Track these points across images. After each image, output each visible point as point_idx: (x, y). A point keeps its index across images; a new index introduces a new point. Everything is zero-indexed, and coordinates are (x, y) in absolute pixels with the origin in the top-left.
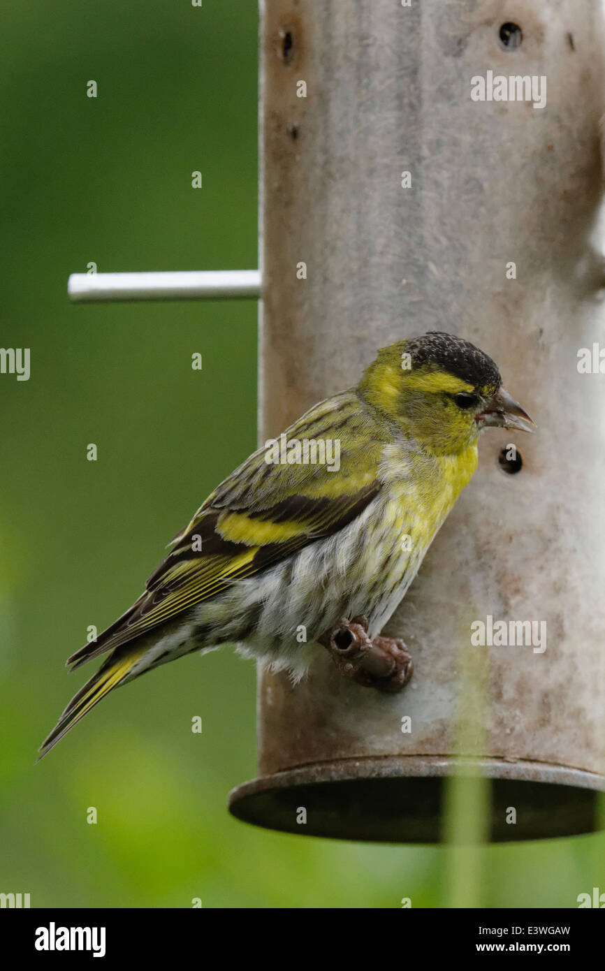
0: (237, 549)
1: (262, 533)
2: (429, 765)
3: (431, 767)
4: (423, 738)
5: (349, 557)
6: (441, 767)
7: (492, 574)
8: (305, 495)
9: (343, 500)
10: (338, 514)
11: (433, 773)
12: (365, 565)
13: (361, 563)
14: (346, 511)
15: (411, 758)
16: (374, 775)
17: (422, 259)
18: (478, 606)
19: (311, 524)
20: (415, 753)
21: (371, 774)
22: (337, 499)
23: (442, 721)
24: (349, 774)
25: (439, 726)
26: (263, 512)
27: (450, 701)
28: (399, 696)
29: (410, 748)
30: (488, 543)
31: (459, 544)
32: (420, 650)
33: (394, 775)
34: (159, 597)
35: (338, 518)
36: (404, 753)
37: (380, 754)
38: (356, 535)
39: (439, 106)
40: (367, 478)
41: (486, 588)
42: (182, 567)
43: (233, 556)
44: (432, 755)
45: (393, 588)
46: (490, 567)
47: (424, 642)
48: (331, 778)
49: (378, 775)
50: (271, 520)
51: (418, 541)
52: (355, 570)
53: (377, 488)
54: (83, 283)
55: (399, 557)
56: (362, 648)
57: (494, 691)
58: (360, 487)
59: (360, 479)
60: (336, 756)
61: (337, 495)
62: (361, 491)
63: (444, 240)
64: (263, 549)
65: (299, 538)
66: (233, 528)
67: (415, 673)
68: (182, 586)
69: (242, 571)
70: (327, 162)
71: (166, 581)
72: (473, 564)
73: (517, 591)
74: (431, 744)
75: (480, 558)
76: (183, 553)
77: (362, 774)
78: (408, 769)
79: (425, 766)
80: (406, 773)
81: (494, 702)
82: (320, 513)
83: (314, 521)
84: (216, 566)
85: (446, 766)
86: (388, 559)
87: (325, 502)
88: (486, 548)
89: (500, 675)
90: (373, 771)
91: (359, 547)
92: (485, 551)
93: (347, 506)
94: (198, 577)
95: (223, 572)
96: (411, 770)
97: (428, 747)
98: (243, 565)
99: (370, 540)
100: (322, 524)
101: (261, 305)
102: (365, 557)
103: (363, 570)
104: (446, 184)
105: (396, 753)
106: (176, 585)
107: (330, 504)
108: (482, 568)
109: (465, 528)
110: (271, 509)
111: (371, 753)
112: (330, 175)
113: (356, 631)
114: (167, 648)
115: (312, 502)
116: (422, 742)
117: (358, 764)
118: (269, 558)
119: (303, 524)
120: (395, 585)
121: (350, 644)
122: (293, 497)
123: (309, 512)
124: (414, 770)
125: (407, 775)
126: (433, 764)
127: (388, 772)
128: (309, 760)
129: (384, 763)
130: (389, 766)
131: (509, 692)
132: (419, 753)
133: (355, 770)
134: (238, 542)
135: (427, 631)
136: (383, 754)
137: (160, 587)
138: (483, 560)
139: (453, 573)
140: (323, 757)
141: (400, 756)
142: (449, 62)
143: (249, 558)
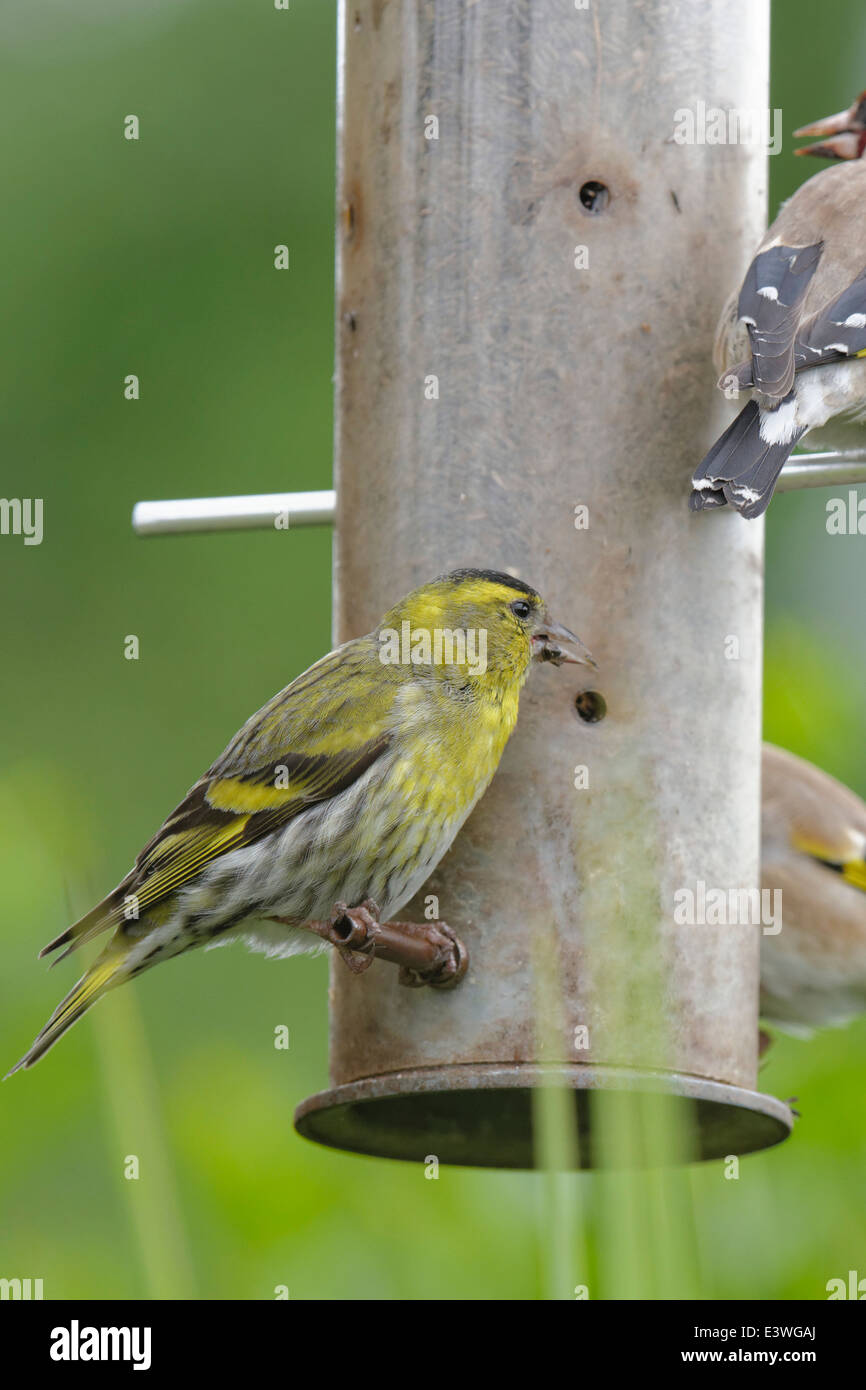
0: (226, 818)
1: (251, 799)
2: (478, 1074)
3: (481, 1077)
4: (481, 1042)
5: (339, 825)
6: (493, 1077)
7: (565, 843)
8: (300, 752)
9: (341, 758)
10: (338, 773)
11: (484, 1085)
12: (360, 835)
13: (353, 835)
14: (348, 769)
15: (466, 1068)
16: (417, 1089)
17: (484, 468)
18: (548, 882)
19: (307, 785)
20: (471, 1061)
21: (414, 1087)
22: (336, 757)
23: (503, 1022)
24: (391, 1089)
25: (500, 1028)
26: (254, 774)
27: (514, 997)
28: (454, 992)
29: (466, 1055)
30: (560, 807)
31: (525, 808)
32: (479, 937)
33: (439, 1089)
34: (146, 876)
35: (339, 777)
36: (459, 1061)
37: (433, 1063)
38: (354, 801)
39: (505, 283)
40: (374, 731)
41: (558, 860)
42: (170, 842)
43: (222, 827)
44: (492, 1063)
45: (406, 864)
46: (563, 835)
47: (483, 927)
48: (372, 1094)
49: (421, 1088)
50: (262, 784)
51: (440, 806)
52: (346, 841)
53: (386, 741)
54: (149, 513)
55: (409, 827)
56: (369, 934)
57: (566, 983)
58: (365, 740)
59: (364, 731)
60: (387, 1068)
61: (337, 751)
62: (366, 745)
63: (510, 444)
64: (255, 816)
65: (293, 803)
66: (222, 797)
67: (471, 964)
68: (168, 863)
69: (233, 843)
70: (384, 359)
71: (152, 859)
72: (542, 832)
73: (597, 863)
74: (490, 1049)
75: (550, 825)
76: (180, 822)
77: (406, 1088)
78: (454, 1081)
79: (475, 1076)
80: (452, 1084)
81: (566, 997)
82: (317, 773)
83: (312, 781)
84: (203, 838)
85: (499, 1075)
86: (394, 828)
87: (323, 759)
88: (558, 812)
89: (574, 964)
90: (416, 1084)
91: (355, 815)
92: (556, 816)
93: (349, 763)
94: (186, 850)
95: (210, 846)
96: (458, 1081)
97: (486, 1053)
98: (232, 836)
99: (369, 808)
100: (319, 786)
101: (336, 534)
102: (362, 825)
103: (355, 842)
104: (513, 377)
105: (450, 1061)
106: (162, 863)
107: (329, 762)
108: (554, 836)
109: (532, 789)
110: (261, 771)
111: (423, 1064)
112: (388, 375)
113: (359, 917)
114: (159, 942)
115: (308, 761)
116: (479, 1047)
117: (399, 1076)
118: (263, 826)
119: (296, 786)
120: (407, 861)
121: (349, 932)
122: (289, 754)
123: (306, 771)
124: (461, 1081)
125: (454, 1088)
126: (483, 1073)
127: (432, 1085)
128: (363, 1074)
129: (429, 1074)
130: (434, 1078)
131: (587, 983)
132: (476, 1061)
133: (397, 1085)
134: (226, 810)
135: (486, 915)
136: (437, 1063)
137: (147, 866)
138: (553, 827)
139: (517, 844)
140: (375, 1070)
141: (455, 1065)
142: (517, 231)
143: (239, 828)
